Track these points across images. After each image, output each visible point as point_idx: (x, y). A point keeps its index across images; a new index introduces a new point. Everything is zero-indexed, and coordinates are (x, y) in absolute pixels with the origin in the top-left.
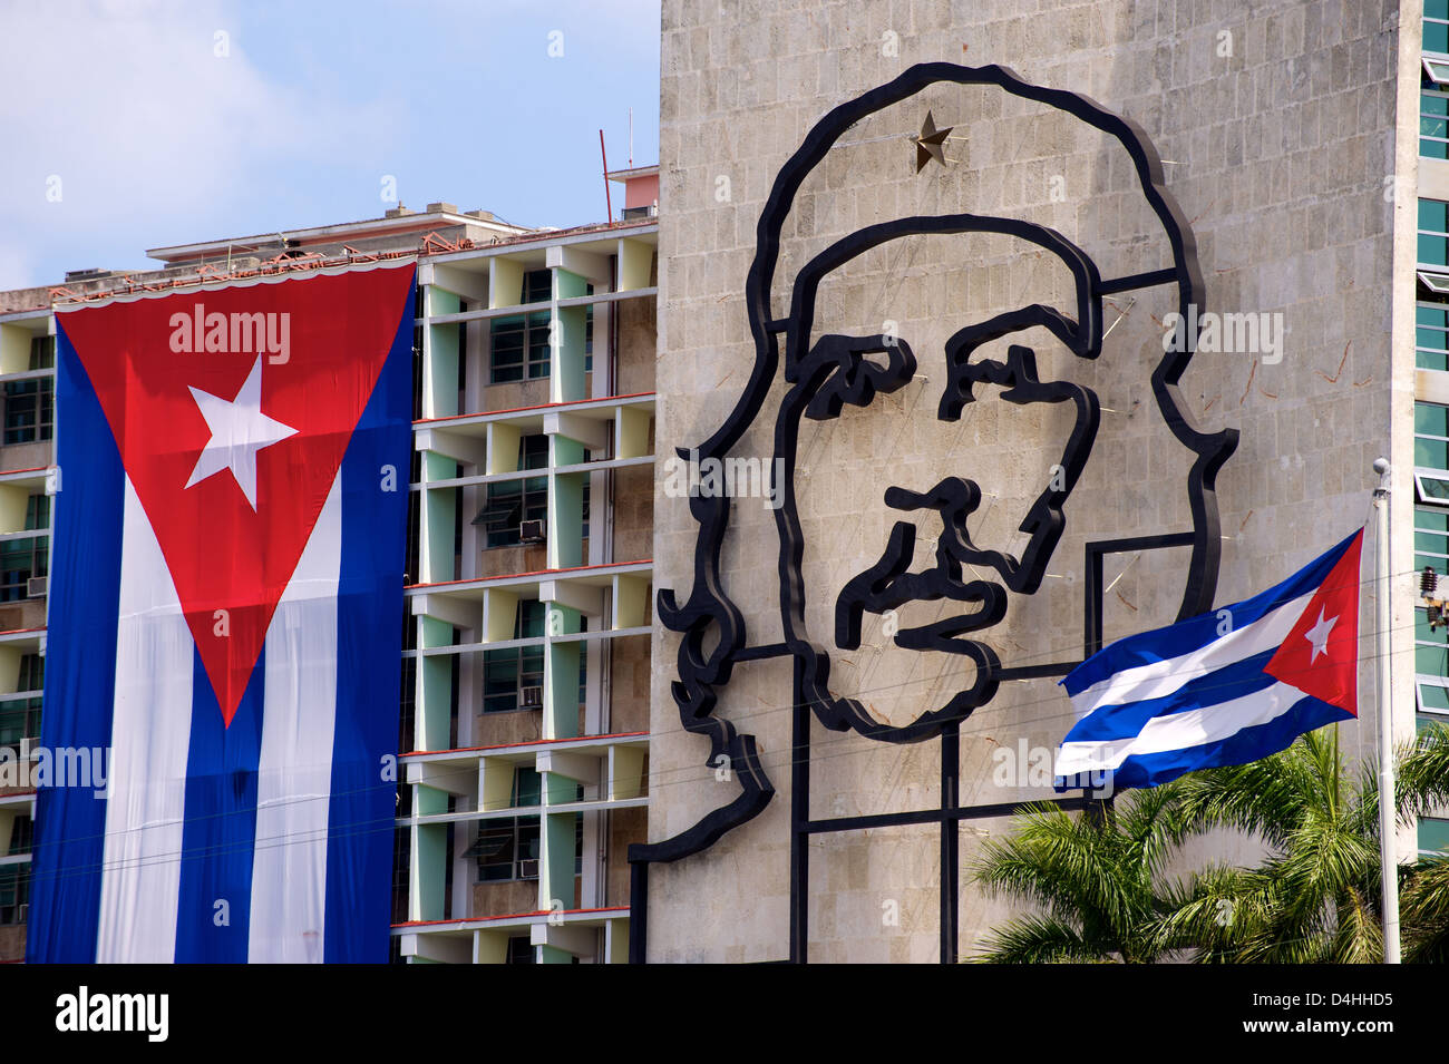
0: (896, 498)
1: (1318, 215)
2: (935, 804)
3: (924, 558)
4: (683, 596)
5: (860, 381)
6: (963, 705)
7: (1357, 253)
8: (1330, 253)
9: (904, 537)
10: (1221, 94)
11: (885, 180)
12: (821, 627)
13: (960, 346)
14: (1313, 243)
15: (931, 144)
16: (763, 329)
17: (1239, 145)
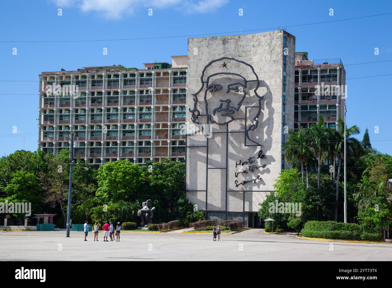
0: (221, 101)
1: (272, 76)
2: (226, 131)
3: (224, 107)
4: (192, 109)
5: (216, 89)
6: (229, 122)
7: (277, 80)
8: (274, 80)
9: (222, 104)
10: (259, 63)
11: (216, 68)
12: (211, 113)
13: (229, 86)
14: (271, 78)
15: (225, 65)
16: (203, 82)
17: (261, 68)
